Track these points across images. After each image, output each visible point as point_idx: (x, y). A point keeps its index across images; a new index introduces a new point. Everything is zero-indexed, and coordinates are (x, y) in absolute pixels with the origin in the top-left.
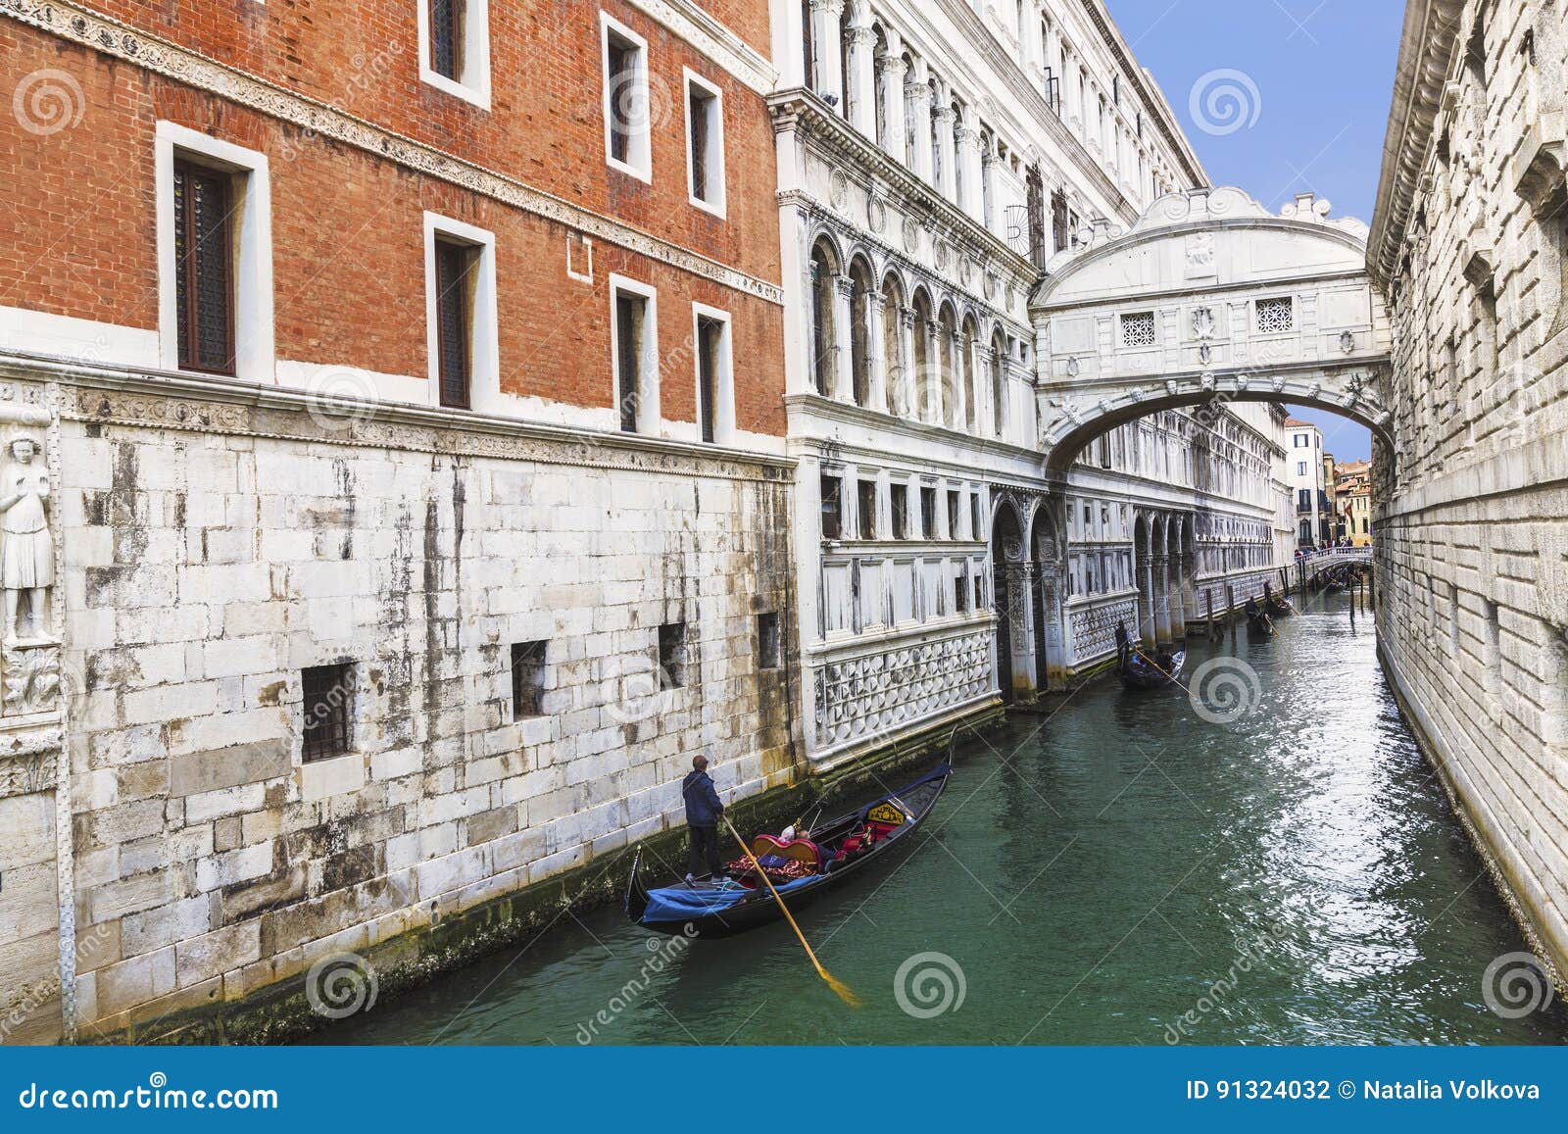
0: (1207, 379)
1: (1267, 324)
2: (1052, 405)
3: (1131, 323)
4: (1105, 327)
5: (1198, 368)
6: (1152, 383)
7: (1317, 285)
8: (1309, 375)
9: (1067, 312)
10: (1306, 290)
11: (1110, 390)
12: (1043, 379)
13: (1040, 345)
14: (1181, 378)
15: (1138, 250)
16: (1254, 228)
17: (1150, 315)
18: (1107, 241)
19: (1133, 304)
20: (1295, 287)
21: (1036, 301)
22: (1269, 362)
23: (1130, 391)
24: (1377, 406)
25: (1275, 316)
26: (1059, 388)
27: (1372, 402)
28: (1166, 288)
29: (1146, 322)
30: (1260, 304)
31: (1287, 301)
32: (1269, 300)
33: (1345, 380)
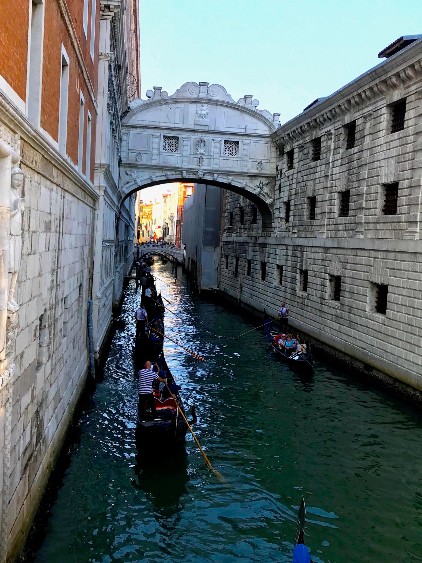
0: (201, 173)
1: (227, 152)
2: (127, 174)
3: (167, 141)
4: (156, 140)
5: (197, 167)
6: (176, 171)
7: (250, 138)
8: (242, 178)
9: (138, 130)
10: (245, 140)
11: (155, 171)
12: (124, 160)
13: (124, 143)
14: (189, 171)
15: (174, 106)
16: (227, 107)
17: (177, 138)
18: (161, 98)
19: (170, 131)
20: (241, 137)
21: (124, 121)
22: (228, 169)
23: (164, 173)
24: (268, 196)
25: (231, 149)
26: (131, 166)
27: (267, 193)
28: (185, 126)
29: (174, 141)
30: (226, 142)
31: (237, 143)
32: (229, 141)
33: (257, 182)
